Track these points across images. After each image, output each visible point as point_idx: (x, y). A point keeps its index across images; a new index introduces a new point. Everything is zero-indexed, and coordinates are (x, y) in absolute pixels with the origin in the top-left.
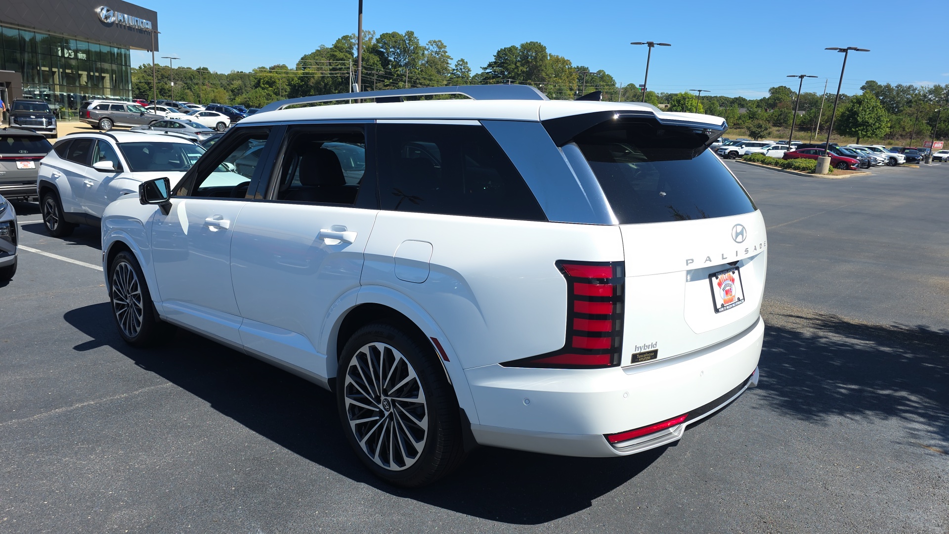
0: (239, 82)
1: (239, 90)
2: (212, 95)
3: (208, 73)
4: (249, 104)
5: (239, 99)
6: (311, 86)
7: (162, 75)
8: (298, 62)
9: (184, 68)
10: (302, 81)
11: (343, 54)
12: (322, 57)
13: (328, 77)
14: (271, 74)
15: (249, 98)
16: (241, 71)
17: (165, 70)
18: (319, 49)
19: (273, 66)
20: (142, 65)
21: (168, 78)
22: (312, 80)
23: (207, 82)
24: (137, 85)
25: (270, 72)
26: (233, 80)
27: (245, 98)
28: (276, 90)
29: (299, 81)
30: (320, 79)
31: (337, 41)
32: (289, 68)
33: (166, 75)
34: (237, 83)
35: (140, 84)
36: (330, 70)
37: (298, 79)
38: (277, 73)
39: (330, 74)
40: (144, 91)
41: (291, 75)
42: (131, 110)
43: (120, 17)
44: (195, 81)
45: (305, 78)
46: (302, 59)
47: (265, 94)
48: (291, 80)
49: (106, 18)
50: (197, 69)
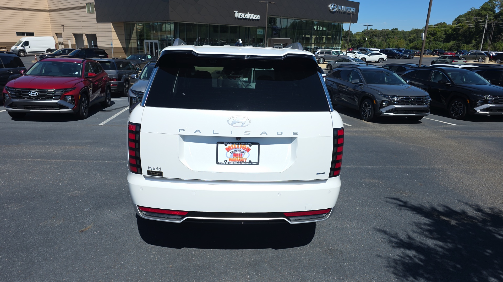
0: (415, 35)
1: (413, 39)
2: (396, 44)
3: (397, 31)
4: (417, 47)
5: (412, 45)
6: (460, 34)
7: (373, 34)
8: (454, 20)
9: (385, 30)
10: (454, 31)
11: (487, 12)
12: (471, 15)
13: (473, 27)
14: (435, 29)
15: (418, 44)
16: (417, 28)
17: (374, 32)
18: (470, 10)
19: (437, 24)
20: (364, 30)
21: (375, 36)
22: (462, 30)
23: (396, 36)
24: (359, 40)
25: (434, 28)
26: (411, 34)
27: (415, 44)
28: (435, 38)
29: (452, 31)
30: (467, 29)
31: (484, 4)
32: (447, 24)
33: (375, 34)
34: (413, 36)
35: (360, 40)
36: (476, 23)
37: (452, 30)
38: (438, 28)
39: (475, 25)
40: (362, 44)
41: (448, 28)
42: (334, 54)
43: (340, 8)
44: (389, 36)
45: (456, 30)
46: (458, 18)
47: (428, 41)
48: (447, 31)
49: (333, 9)
50: (392, 30)
